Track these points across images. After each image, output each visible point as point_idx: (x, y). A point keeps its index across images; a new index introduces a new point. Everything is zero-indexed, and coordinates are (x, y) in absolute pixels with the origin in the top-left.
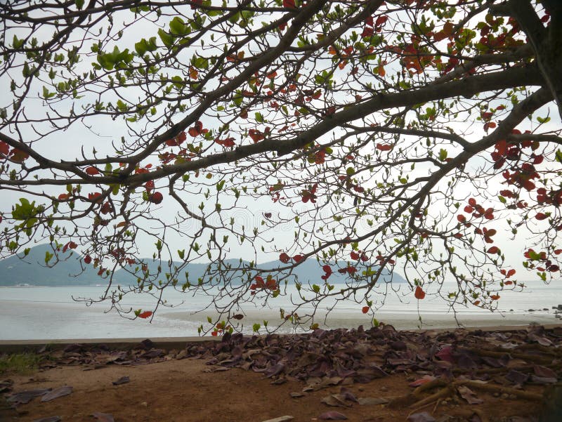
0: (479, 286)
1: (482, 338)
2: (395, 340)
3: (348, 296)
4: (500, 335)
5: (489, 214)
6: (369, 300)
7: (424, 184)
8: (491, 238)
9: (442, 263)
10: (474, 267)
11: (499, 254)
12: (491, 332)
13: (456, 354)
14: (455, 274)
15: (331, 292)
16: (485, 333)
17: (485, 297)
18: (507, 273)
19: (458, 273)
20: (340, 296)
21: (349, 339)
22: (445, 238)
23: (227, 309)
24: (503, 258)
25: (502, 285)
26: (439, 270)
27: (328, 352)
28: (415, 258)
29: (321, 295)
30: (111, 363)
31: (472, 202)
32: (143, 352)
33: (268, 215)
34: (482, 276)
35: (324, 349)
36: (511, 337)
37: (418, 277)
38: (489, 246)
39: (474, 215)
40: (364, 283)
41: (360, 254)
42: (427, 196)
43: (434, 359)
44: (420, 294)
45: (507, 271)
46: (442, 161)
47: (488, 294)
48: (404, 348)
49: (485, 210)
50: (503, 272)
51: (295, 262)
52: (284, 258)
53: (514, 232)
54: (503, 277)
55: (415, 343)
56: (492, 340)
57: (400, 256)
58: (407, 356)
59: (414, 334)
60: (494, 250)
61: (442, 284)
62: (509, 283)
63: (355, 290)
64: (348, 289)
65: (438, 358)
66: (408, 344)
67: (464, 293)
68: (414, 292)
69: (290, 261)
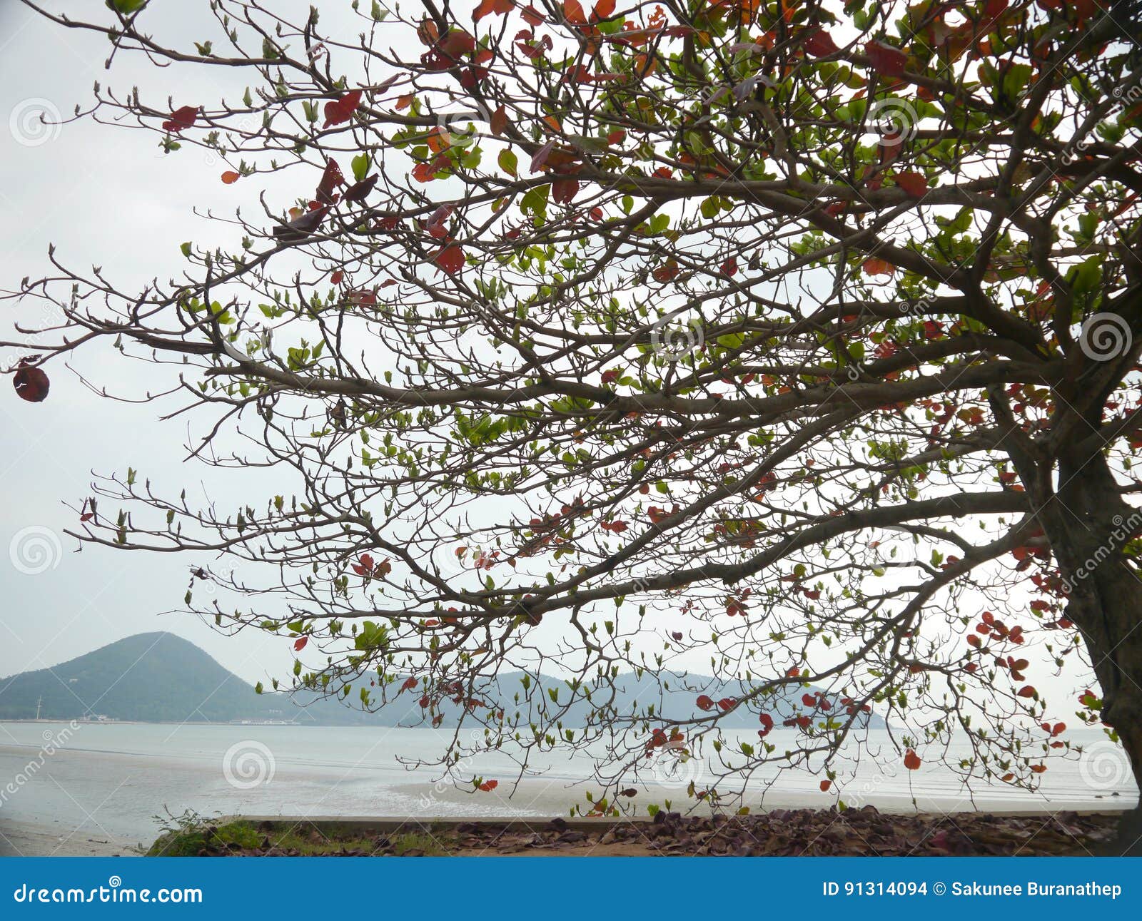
0: (1010, 749)
1: (993, 826)
2: (879, 823)
3: (798, 763)
4: (1015, 821)
5: (1016, 635)
6: (831, 770)
7: (914, 595)
8: (1021, 672)
9: (947, 710)
10: (998, 718)
11: (1036, 698)
12: (1005, 818)
13: (953, 840)
14: (967, 730)
15: (771, 755)
16: (997, 818)
17: (1021, 768)
18: (1052, 729)
19: (973, 727)
20: (785, 763)
21: (821, 821)
22: (949, 673)
23: (616, 780)
24: (1043, 705)
25: (1045, 748)
26: (943, 721)
27: (798, 836)
28: (903, 703)
29: (757, 761)
30: (528, 846)
31: (987, 617)
32: (557, 835)
33: (678, 636)
34: (1013, 733)
35: (794, 832)
36: (1029, 825)
37: (908, 734)
38: (1019, 685)
39: (993, 636)
40: (824, 742)
41: (818, 699)
42: (917, 614)
43: (927, 846)
44: (912, 762)
45: (1052, 725)
46: (936, 567)
47: (1027, 761)
48: (891, 832)
49: (1010, 629)
50: (1046, 727)
51: (721, 710)
52: (704, 702)
53: (1059, 663)
54: (1047, 735)
55: (904, 827)
56: (1004, 828)
57: (878, 700)
58: (894, 842)
59: (902, 818)
60: (1029, 692)
61: (947, 744)
62: (1057, 745)
63: (808, 752)
64: (798, 752)
65: (932, 845)
66: (895, 829)
67: (984, 760)
68: (903, 758)
69: (714, 707)
